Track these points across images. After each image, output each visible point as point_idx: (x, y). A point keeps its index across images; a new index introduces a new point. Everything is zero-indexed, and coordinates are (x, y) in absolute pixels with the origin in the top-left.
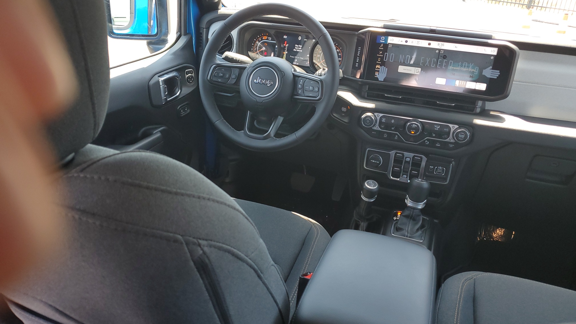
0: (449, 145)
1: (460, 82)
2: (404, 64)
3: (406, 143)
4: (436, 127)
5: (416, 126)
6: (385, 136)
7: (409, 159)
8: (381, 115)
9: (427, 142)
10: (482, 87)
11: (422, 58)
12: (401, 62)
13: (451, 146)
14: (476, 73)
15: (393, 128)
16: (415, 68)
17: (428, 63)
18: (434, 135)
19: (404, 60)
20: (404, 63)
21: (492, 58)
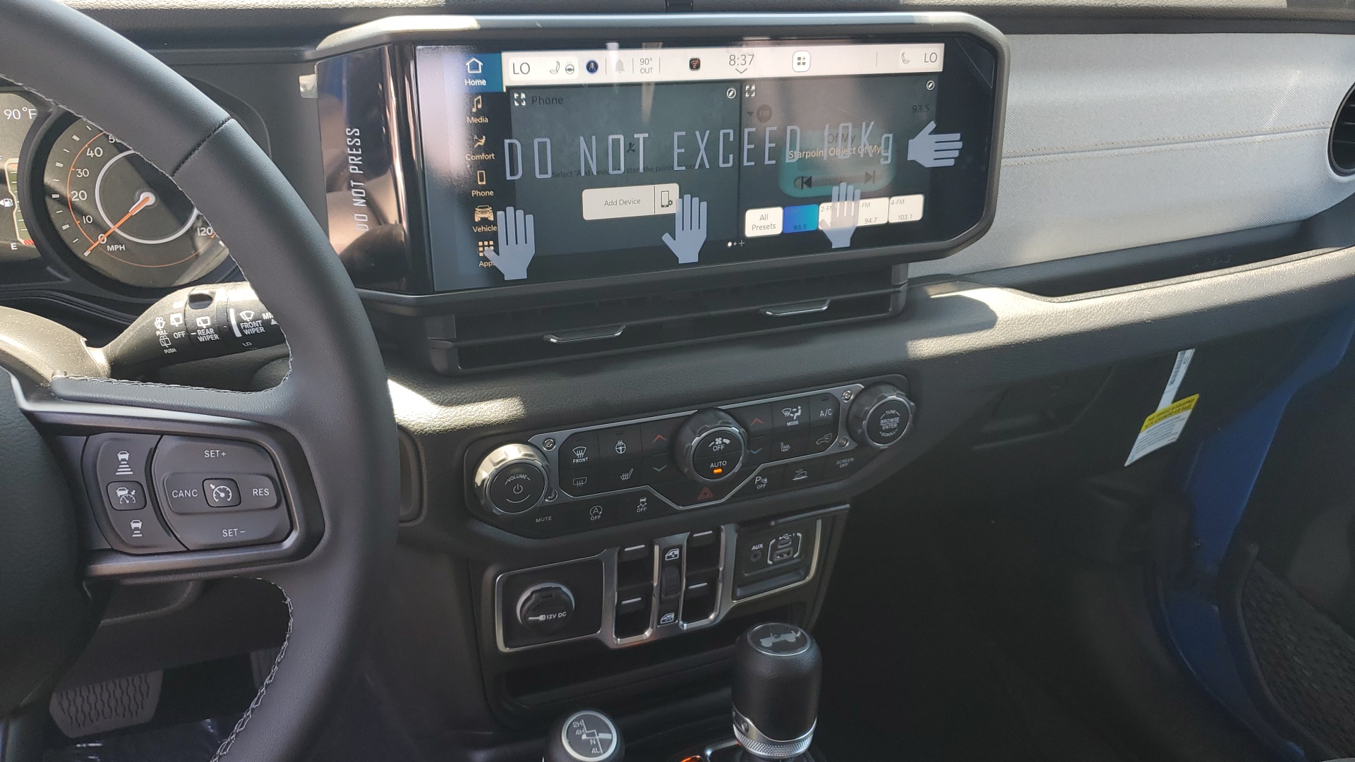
0: (838, 463)
1: (833, 209)
2: (603, 180)
3: (682, 512)
4: (787, 414)
5: (727, 441)
6: (596, 514)
7: (677, 552)
8: (562, 435)
9: (760, 483)
10: (910, 208)
11: (676, 134)
12: (588, 172)
13: (844, 463)
14: (886, 158)
15: (625, 477)
16: (652, 187)
17: (702, 152)
18: (785, 448)
19: (602, 159)
20: (603, 171)
21: (930, 85)
